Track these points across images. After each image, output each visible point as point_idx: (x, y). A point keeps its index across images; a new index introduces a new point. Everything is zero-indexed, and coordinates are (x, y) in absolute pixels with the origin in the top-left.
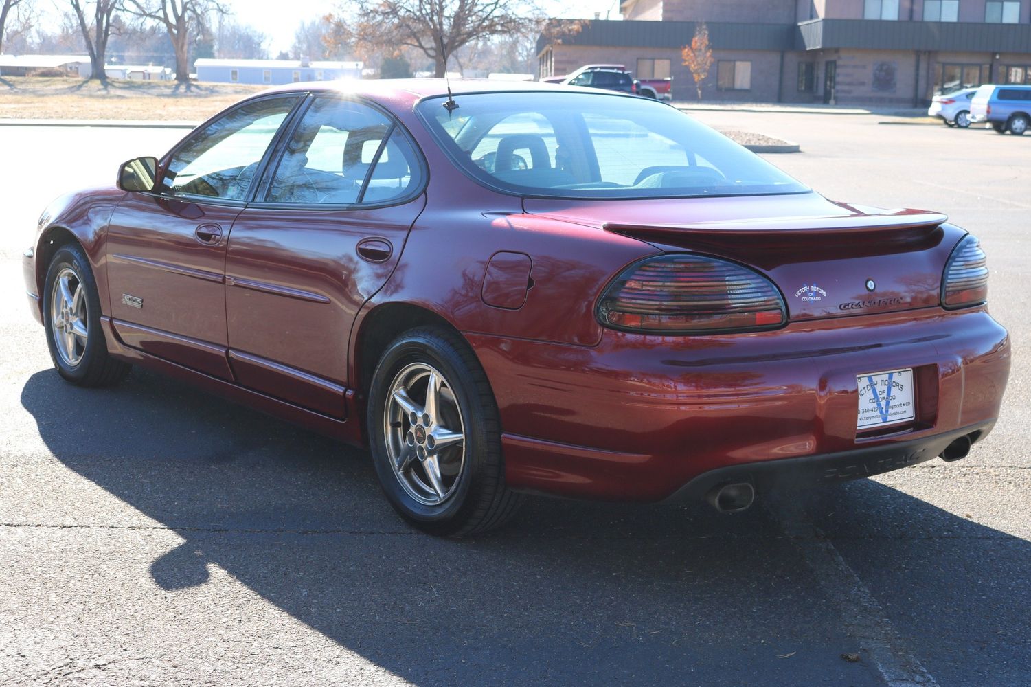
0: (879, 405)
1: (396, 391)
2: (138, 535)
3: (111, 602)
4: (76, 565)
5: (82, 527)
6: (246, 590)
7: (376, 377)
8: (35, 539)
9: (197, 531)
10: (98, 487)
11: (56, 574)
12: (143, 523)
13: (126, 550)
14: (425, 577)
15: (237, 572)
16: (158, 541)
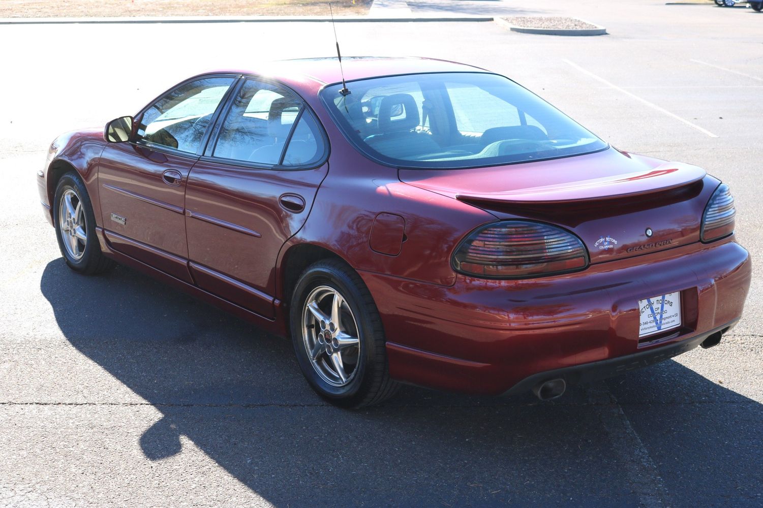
0: (655, 318)
1: (310, 304)
2: (130, 411)
3: (114, 472)
4: (88, 438)
5: (90, 404)
6: (207, 459)
7: (296, 293)
8: (58, 416)
9: (171, 406)
10: (99, 367)
11: (74, 447)
12: (133, 400)
13: (123, 424)
14: (334, 445)
15: (201, 443)
16: (144, 416)
